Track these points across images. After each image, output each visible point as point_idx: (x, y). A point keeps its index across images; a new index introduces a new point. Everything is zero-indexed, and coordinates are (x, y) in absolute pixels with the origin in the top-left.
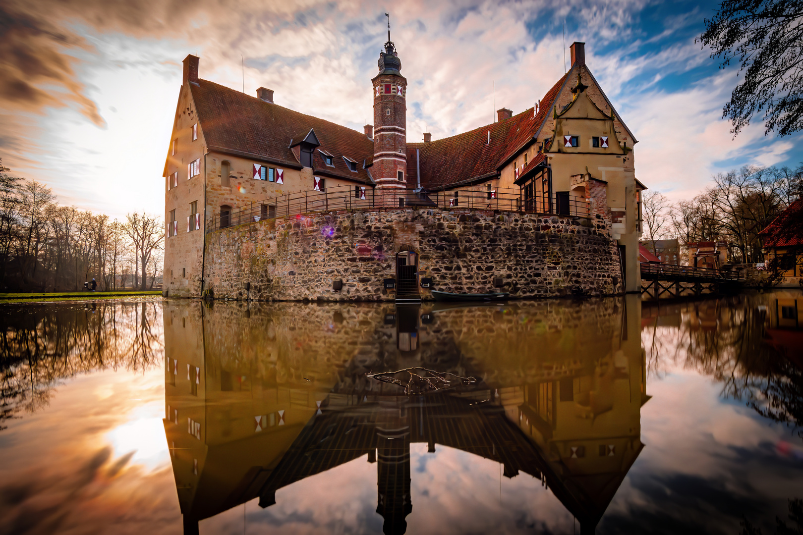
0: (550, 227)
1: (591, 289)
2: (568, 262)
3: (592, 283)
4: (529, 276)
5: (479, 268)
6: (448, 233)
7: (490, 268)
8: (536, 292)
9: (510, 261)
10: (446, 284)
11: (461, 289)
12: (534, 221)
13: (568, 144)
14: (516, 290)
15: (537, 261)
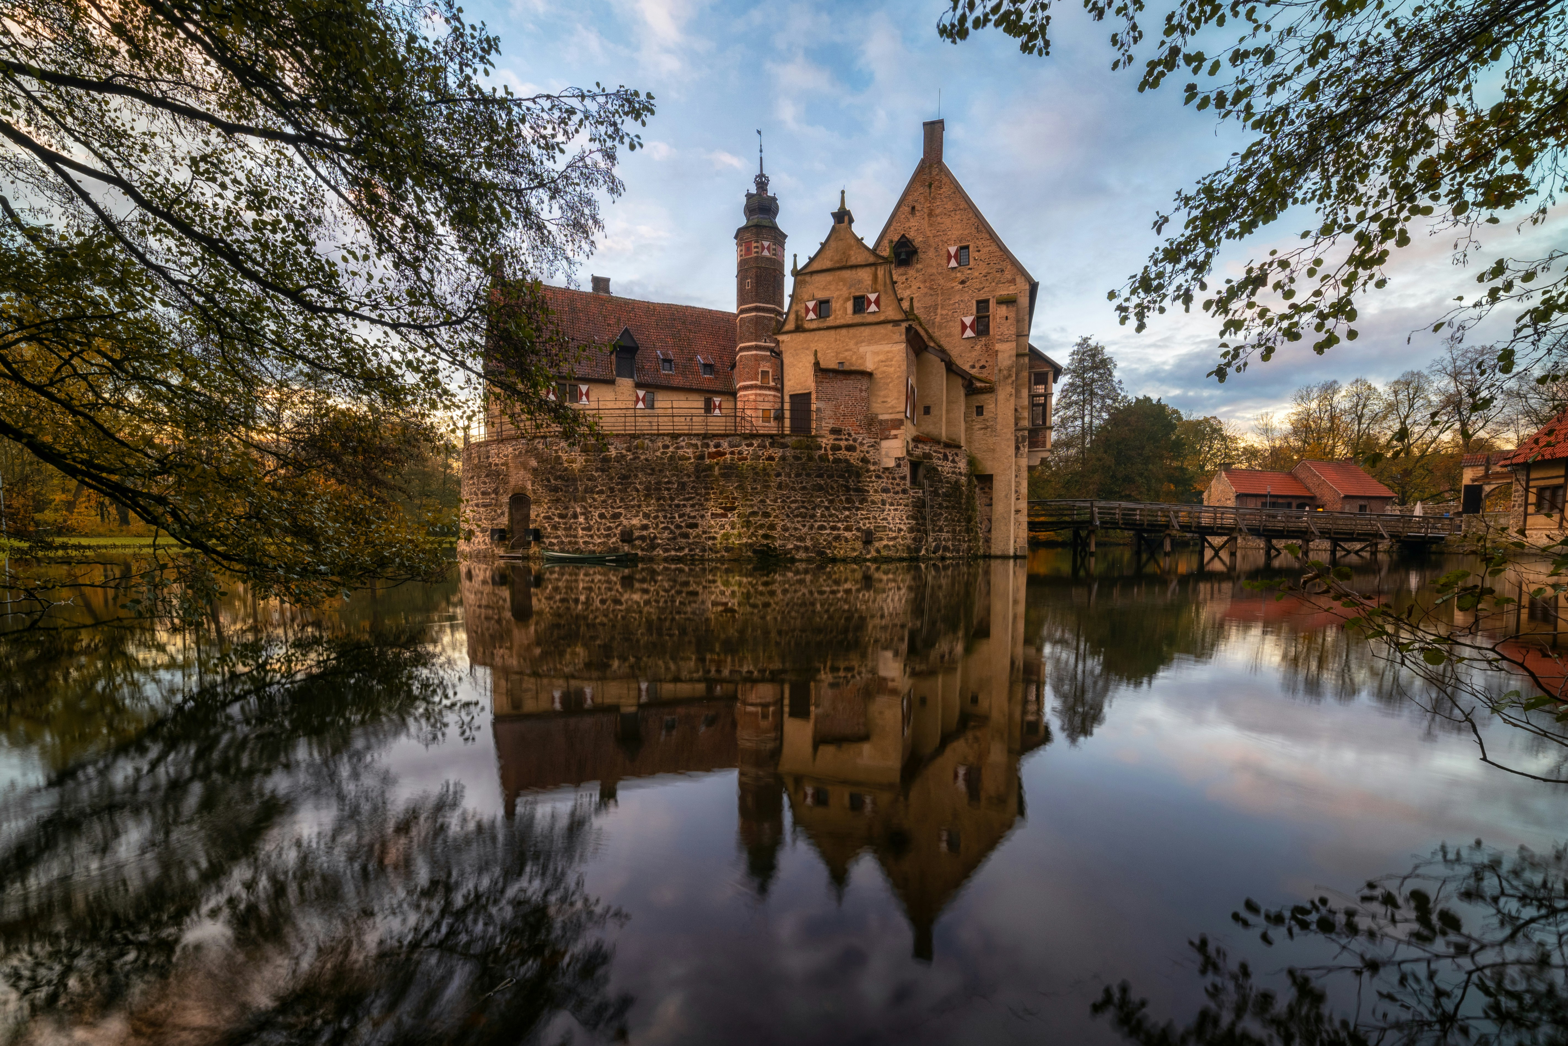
0: (724, 454)
1: (797, 548)
2: (752, 506)
3: (801, 539)
4: (679, 527)
5: (602, 516)
6: (566, 469)
7: (616, 516)
8: (686, 551)
9: (648, 505)
10: (557, 537)
11: (576, 543)
12: (696, 446)
13: (811, 316)
14: (653, 547)
15: (693, 506)
